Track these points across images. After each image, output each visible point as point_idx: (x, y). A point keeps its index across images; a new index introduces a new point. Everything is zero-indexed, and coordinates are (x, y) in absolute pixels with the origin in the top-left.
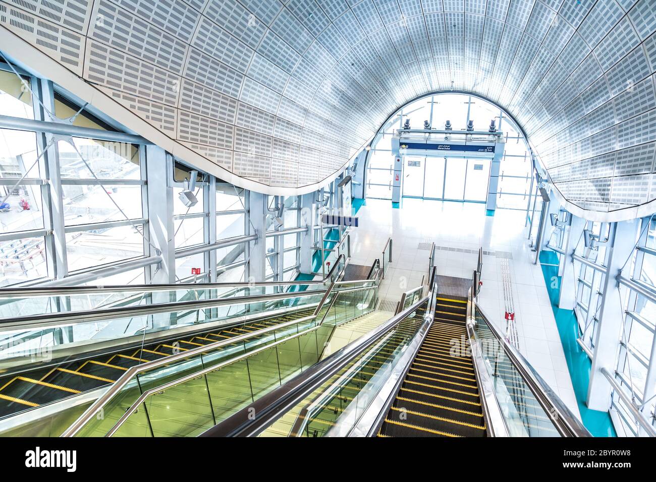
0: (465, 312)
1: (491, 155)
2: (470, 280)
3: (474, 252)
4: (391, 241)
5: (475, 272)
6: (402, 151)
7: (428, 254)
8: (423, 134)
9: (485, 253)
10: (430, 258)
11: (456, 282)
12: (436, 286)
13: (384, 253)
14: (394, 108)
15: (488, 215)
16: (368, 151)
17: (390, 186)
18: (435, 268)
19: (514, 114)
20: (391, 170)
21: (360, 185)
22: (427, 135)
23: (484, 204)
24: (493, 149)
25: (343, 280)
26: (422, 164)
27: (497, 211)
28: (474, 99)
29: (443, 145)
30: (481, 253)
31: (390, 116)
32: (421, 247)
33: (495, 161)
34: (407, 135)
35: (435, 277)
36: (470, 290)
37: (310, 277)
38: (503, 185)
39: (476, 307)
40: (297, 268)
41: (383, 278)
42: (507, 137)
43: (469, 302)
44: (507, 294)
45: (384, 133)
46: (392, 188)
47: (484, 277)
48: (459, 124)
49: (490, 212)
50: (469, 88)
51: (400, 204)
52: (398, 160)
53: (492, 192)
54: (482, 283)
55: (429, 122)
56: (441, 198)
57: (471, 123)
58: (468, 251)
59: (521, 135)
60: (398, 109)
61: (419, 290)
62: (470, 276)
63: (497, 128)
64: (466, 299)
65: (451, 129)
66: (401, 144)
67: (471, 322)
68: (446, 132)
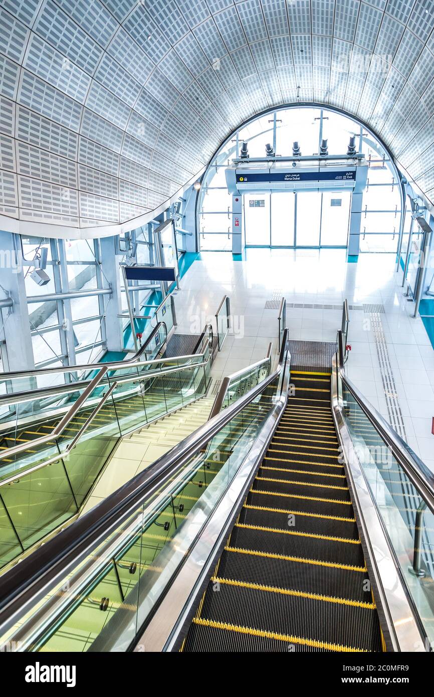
0: (328, 386)
1: (351, 183)
2: (332, 344)
3: (336, 307)
4: (227, 300)
5: (340, 333)
6: (240, 186)
7: (276, 313)
8: (266, 163)
9: (351, 308)
10: (279, 319)
11: (315, 348)
12: (289, 356)
13: (216, 316)
14: (227, 130)
15: (349, 261)
16: (199, 191)
17: (229, 233)
18: (286, 331)
19: (378, 128)
20: (229, 213)
21: (191, 235)
22: (271, 163)
23: (345, 250)
24: (353, 175)
25: (164, 356)
26: (267, 203)
27: (361, 256)
28: (327, 113)
29: (291, 174)
30: (345, 309)
31: (223, 143)
32: (269, 305)
33: (357, 193)
34: (245, 165)
35: (287, 344)
36: (334, 358)
37: (120, 356)
38: (367, 222)
39: (344, 380)
40: (104, 344)
41: (219, 350)
42: (370, 161)
43: (334, 373)
44: (383, 359)
45: (216, 166)
46: (231, 236)
47: (352, 339)
48: (310, 148)
49: (353, 258)
50: (320, 97)
51: (243, 256)
52: (237, 200)
53: (355, 233)
54: (350, 348)
55: (272, 146)
56: (293, 245)
57: (324, 143)
58: (328, 307)
59: (387, 157)
60: (233, 132)
61: (264, 364)
62: (334, 339)
63: (357, 149)
64: (330, 370)
65: (300, 154)
66: (238, 177)
67: (338, 403)
68: (294, 158)
